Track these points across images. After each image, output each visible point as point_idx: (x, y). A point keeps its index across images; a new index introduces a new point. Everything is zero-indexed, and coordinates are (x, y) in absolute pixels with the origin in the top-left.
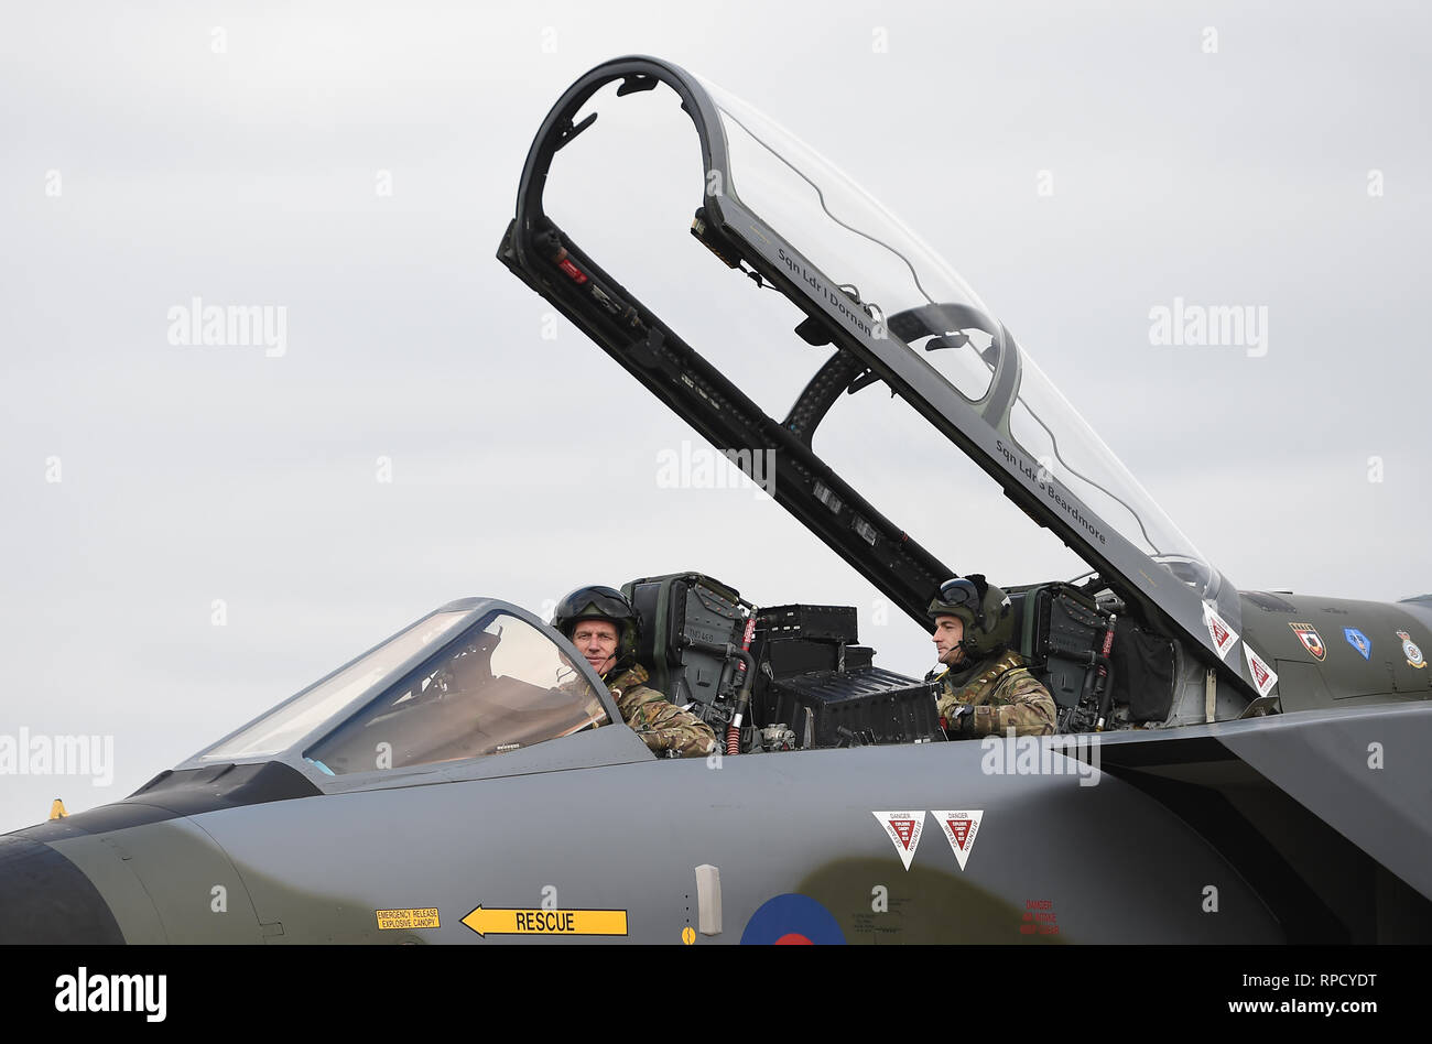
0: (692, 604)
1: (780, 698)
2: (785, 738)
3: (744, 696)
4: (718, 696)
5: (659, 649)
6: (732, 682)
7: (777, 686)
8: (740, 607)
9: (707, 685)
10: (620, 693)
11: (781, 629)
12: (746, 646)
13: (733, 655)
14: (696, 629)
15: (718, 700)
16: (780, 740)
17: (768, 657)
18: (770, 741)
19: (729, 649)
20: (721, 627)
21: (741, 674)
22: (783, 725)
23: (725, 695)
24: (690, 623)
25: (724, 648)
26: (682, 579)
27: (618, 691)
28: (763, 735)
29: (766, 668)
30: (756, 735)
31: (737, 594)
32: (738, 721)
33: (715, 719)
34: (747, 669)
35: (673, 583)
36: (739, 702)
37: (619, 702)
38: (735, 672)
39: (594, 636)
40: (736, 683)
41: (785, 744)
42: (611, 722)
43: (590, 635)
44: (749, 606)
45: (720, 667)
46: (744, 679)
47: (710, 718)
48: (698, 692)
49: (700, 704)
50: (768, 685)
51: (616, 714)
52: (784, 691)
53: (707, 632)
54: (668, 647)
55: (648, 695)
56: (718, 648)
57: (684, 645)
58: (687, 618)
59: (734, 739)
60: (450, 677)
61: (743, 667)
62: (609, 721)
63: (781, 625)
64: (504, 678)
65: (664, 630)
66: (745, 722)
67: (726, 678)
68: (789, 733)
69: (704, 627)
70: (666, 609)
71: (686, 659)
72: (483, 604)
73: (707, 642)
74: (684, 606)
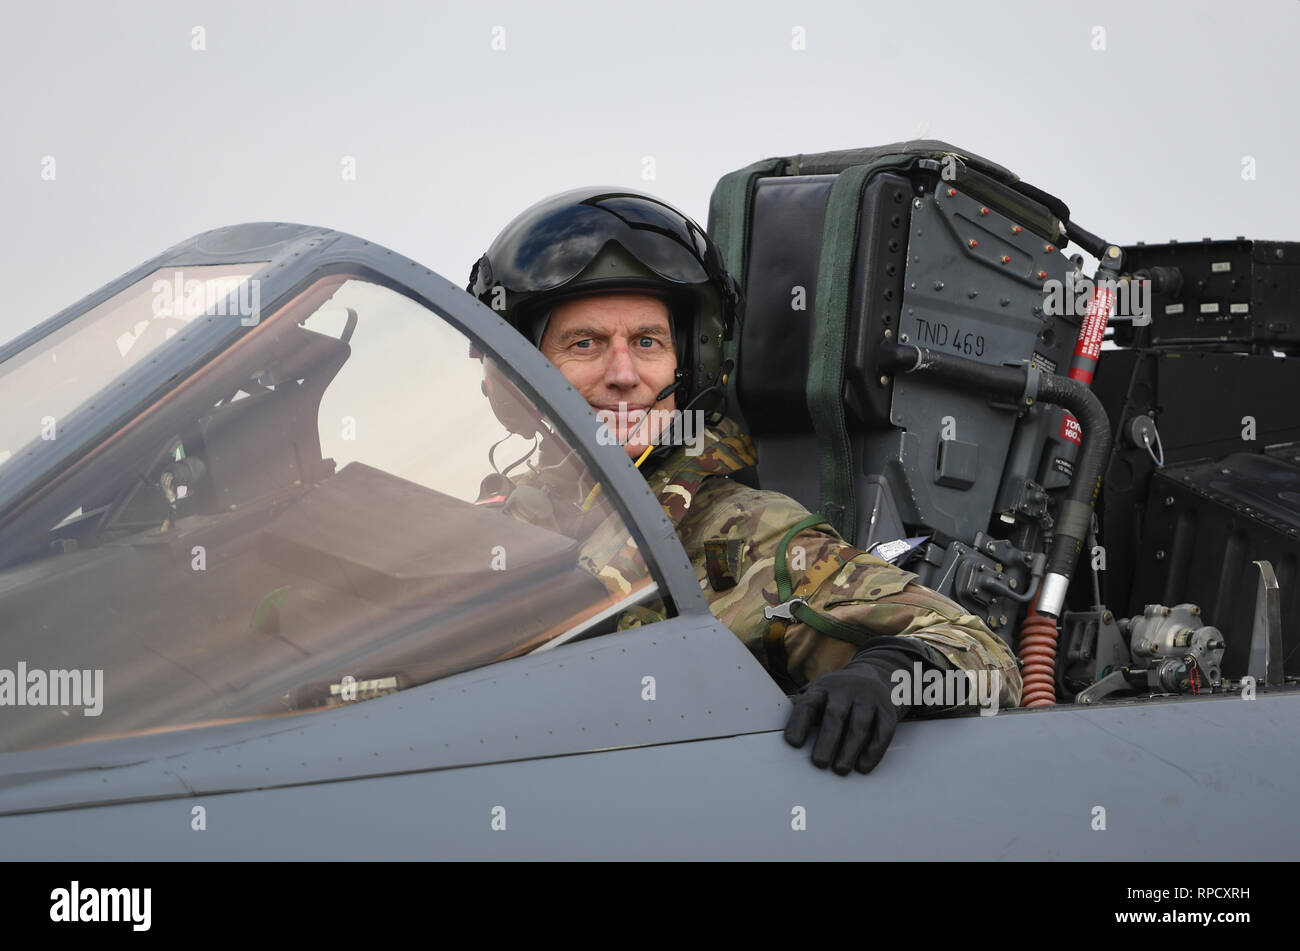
0: (925, 245)
1: (1182, 524)
2: (1195, 652)
3: (1076, 518)
4: (996, 516)
5: (821, 376)
6: (1039, 475)
7: (1176, 488)
8: (1072, 249)
9: (963, 486)
10: (688, 497)
11: (1192, 308)
12: (1085, 367)
13: (1044, 396)
14: (934, 317)
15: (996, 530)
16: (1179, 653)
17: (1151, 400)
18: (1150, 657)
19: (1033, 378)
20: (1010, 311)
21: (1068, 451)
22: (1189, 607)
23: (1019, 515)
24: (921, 301)
25: (1015, 377)
26: (897, 169)
27: (678, 489)
28: (1127, 635)
29: (1145, 432)
30: (1108, 636)
31: (1060, 210)
32: (1053, 593)
33: (989, 590)
34: (1085, 434)
35: (870, 178)
36: (1057, 538)
37: (688, 524)
38: (1048, 445)
39: (619, 342)
40: (1053, 479)
41: (1193, 669)
42: (672, 612)
43: (603, 338)
44: (1097, 248)
45: (1005, 430)
46: (1076, 465)
47: (971, 585)
48: (938, 508)
49: (943, 542)
50: (1150, 483)
51: (688, 580)
52: (1193, 504)
53: (968, 325)
54: (850, 373)
55: (778, 511)
56: (994, 374)
57: (900, 368)
58: (910, 285)
59: (1042, 645)
60: (198, 466)
61: (1073, 428)
62: (665, 605)
63: (1192, 299)
64: (355, 469)
65: (839, 317)
66: (1074, 598)
67: (1023, 466)
68: (1205, 634)
69: (961, 310)
70: (847, 254)
71: (904, 407)
72: (300, 246)
73: (966, 359)
74: (901, 249)
